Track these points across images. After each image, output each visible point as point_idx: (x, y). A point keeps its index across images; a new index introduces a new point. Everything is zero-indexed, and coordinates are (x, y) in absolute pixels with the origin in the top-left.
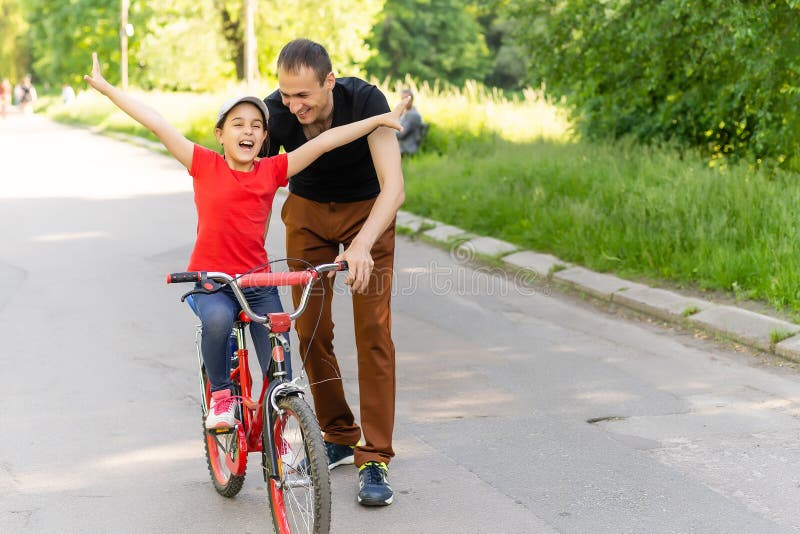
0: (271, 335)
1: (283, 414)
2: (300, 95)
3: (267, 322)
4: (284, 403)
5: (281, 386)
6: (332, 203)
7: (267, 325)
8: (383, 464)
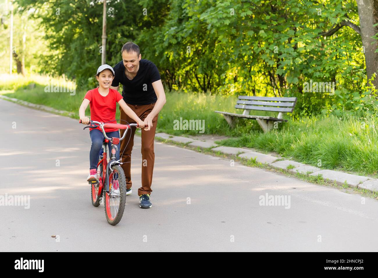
0: (112, 145)
1: (113, 171)
2: (132, 61)
3: (111, 140)
4: (114, 167)
5: (113, 162)
6: (136, 106)
7: (111, 141)
8: (148, 194)
